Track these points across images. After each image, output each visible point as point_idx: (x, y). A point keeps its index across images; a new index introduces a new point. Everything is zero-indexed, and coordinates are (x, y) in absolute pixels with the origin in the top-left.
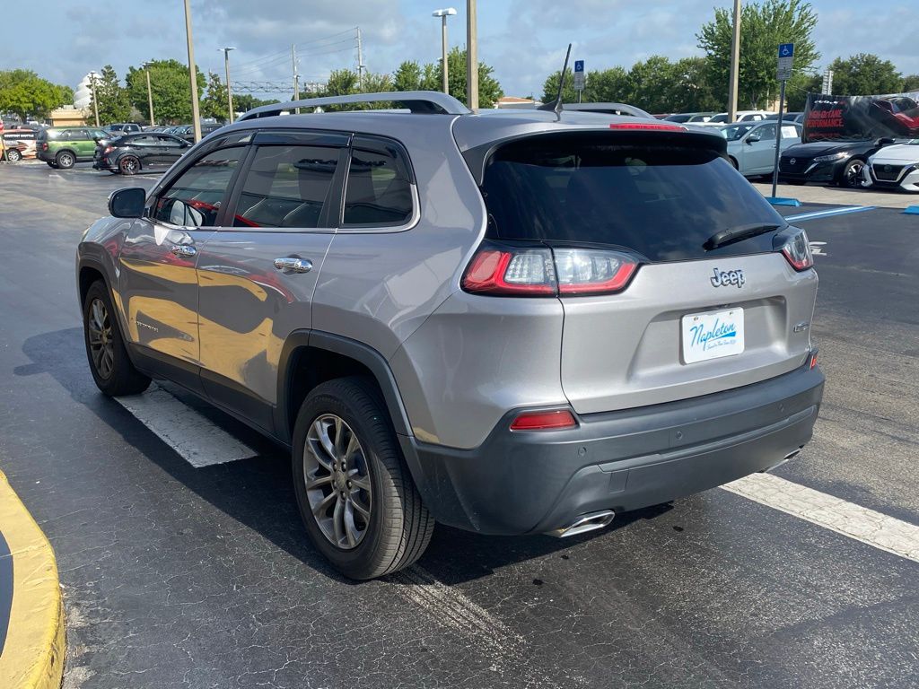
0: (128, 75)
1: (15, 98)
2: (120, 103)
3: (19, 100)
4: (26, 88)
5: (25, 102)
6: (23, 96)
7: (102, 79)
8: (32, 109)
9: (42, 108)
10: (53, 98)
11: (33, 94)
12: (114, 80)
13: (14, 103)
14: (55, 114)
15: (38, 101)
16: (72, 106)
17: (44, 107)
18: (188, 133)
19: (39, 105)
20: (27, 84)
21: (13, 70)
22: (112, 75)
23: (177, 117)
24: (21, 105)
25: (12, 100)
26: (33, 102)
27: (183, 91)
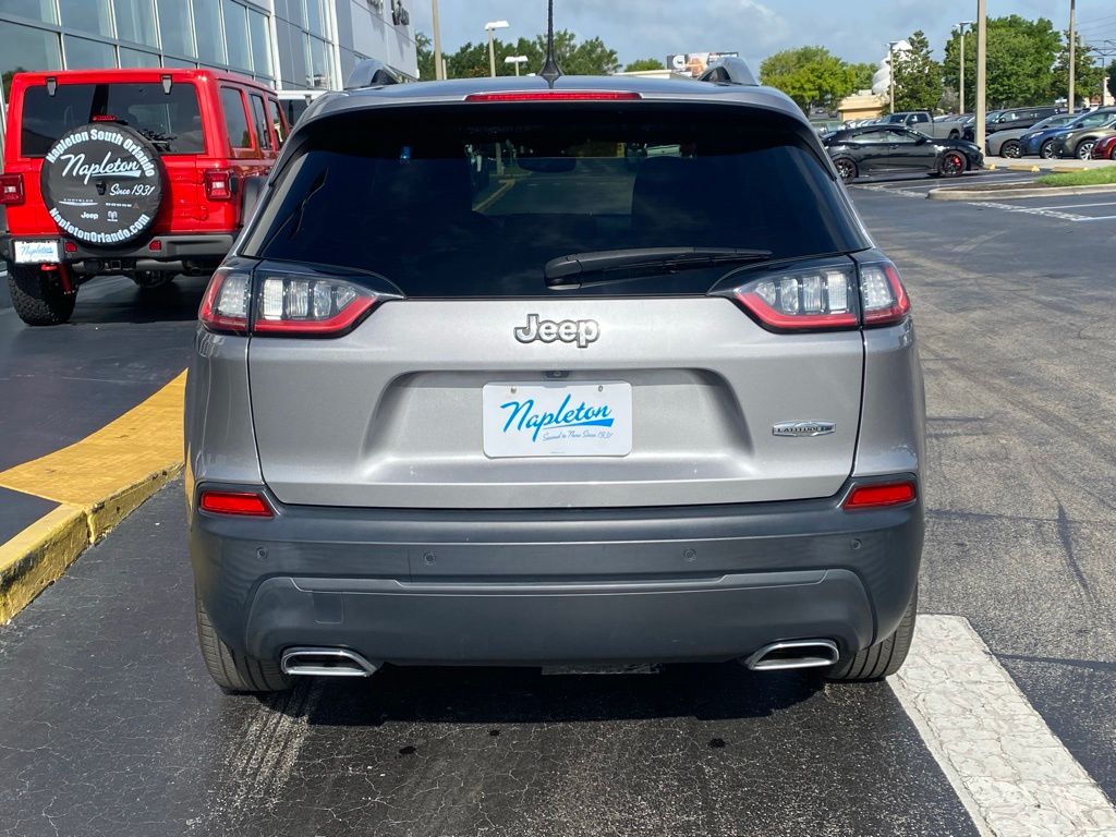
0: (949, 42)
1: (798, 85)
2: (929, 84)
3: (802, 88)
4: (813, 71)
5: (810, 90)
6: (809, 81)
7: (908, 51)
8: (817, 98)
9: (829, 96)
10: (845, 82)
11: (820, 78)
12: (925, 51)
13: (796, 92)
14: (846, 103)
15: (826, 87)
16: (870, 91)
17: (833, 94)
18: (1000, 122)
19: (827, 92)
20: (816, 66)
21: (799, 47)
22: (923, 43)
23: (1008, 98)
24: (804, 94)
25: (793, 88)
26: (820, 88)
27: (1021, 60)
